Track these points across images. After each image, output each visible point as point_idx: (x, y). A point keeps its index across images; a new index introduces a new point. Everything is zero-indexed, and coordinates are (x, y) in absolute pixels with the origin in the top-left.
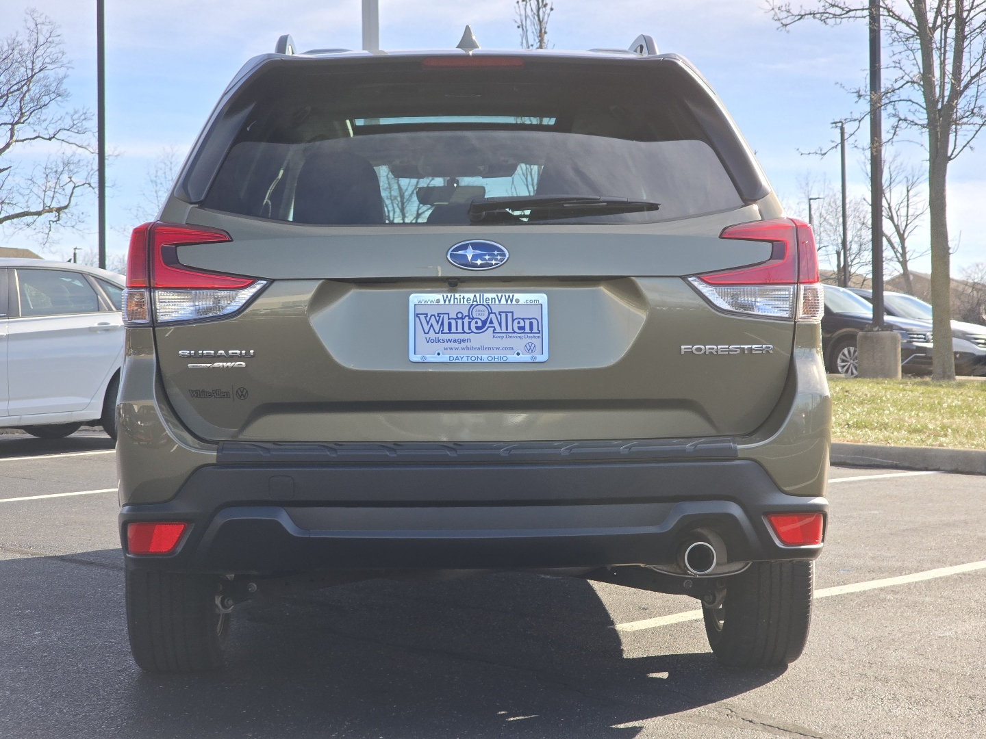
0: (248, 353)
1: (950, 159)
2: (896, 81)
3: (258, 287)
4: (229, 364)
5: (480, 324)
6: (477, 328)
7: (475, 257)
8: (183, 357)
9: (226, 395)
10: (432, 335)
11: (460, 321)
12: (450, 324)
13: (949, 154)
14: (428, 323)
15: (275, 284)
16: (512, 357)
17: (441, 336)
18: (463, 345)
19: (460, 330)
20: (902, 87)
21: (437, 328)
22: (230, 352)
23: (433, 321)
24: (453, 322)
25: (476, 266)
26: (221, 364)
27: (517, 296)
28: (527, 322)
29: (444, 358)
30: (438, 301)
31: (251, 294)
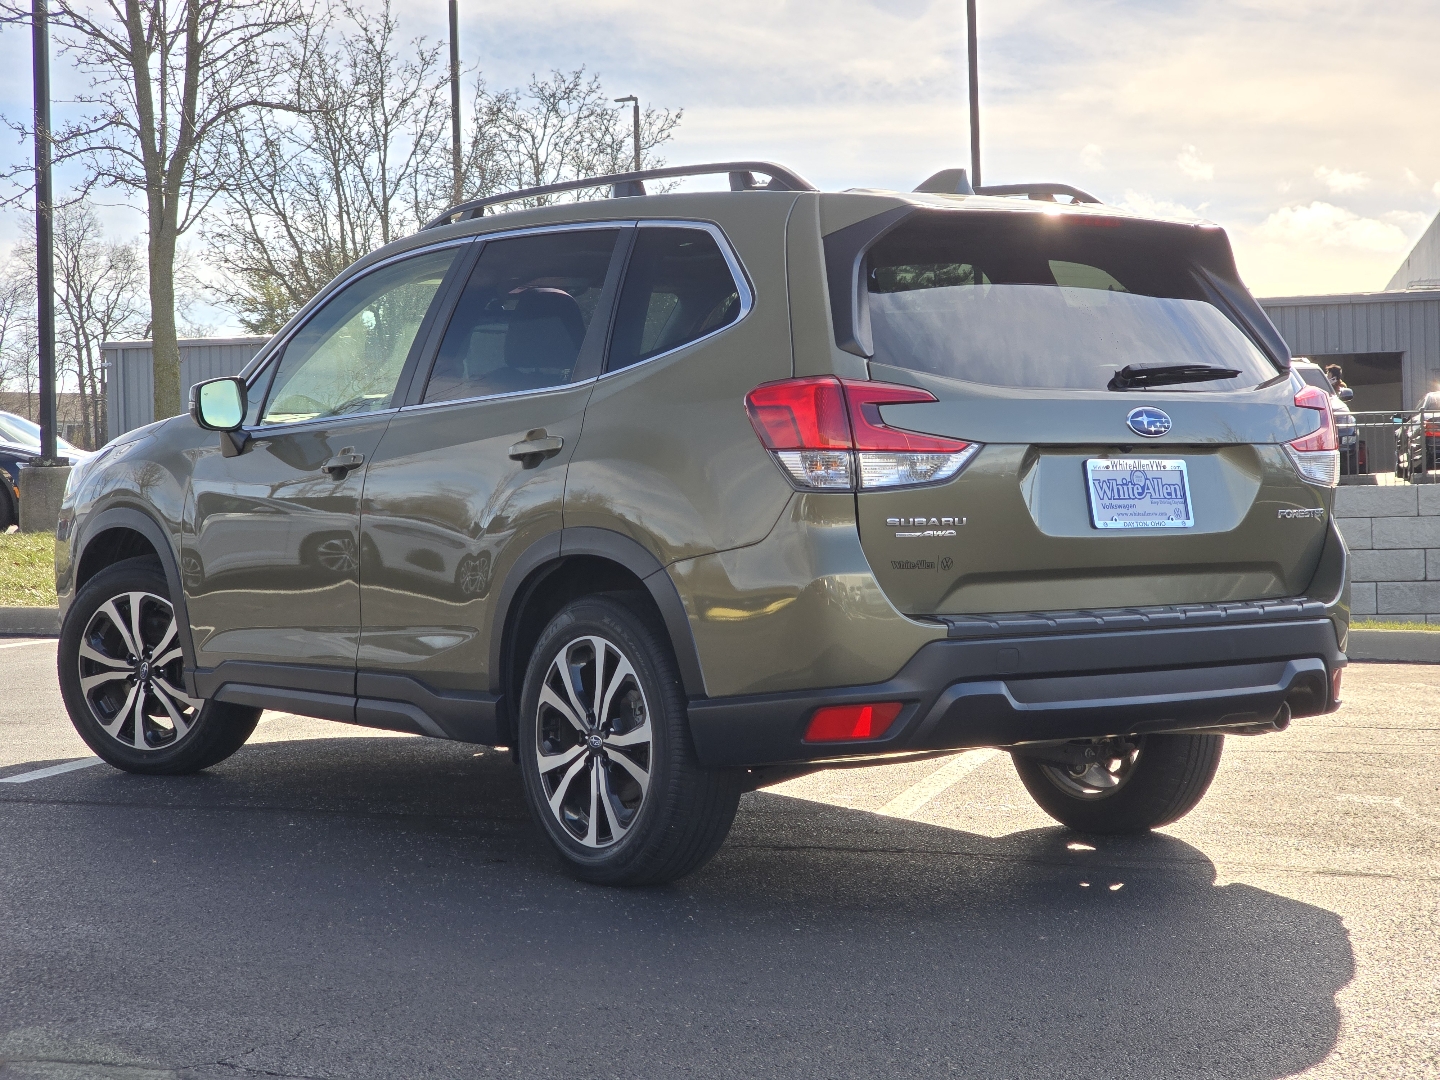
0: (961, 521)
1: (179, 232)
2: (96, 119)
3: (970, 451)
4: (939, 533)
5: (1140, 491)
6: (1139, 494)
7: (1150, 423)
8: (893, 526)
9: (930, 566)
10: (1106, 501)
11: (1125, 487)
12: (1118, 490)
13: (178, 227)
14: (1101, 488)
15: (987, 448)
16: (1169, 524)
17: (1114, 502)
18: (1131, 511)
19: (1127, 496)
20: (102, 128)
21: (1109, 494)
22: (943, 520)
23: (1105, 486)
24: (1120, 487)
25: (1150, 433)
26: (931, 532)
27: (1165, 462)
28: (1172, 487)
29: (1120, 524)
30: (1107, 467)
31: (965, 458)
